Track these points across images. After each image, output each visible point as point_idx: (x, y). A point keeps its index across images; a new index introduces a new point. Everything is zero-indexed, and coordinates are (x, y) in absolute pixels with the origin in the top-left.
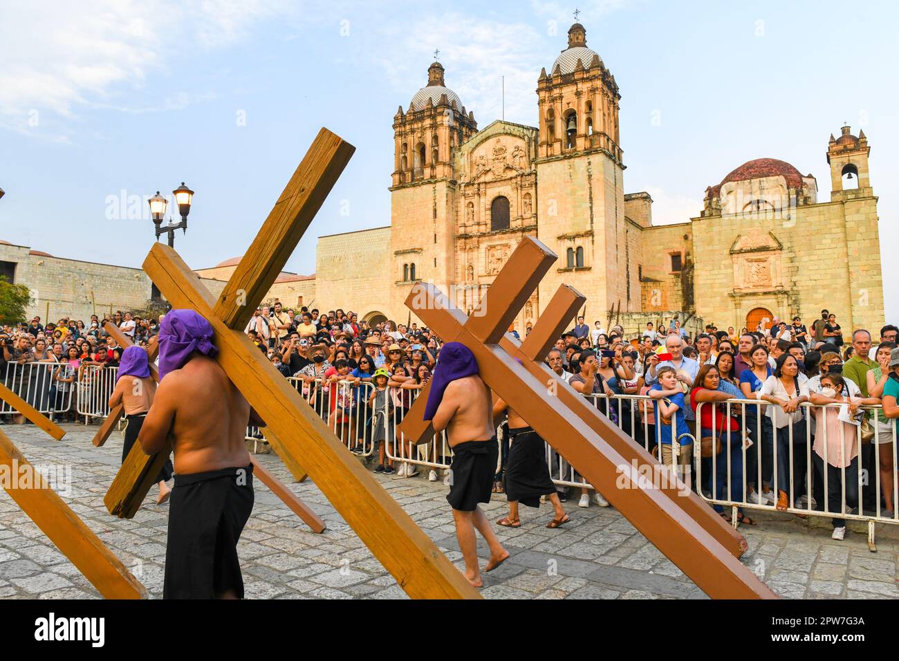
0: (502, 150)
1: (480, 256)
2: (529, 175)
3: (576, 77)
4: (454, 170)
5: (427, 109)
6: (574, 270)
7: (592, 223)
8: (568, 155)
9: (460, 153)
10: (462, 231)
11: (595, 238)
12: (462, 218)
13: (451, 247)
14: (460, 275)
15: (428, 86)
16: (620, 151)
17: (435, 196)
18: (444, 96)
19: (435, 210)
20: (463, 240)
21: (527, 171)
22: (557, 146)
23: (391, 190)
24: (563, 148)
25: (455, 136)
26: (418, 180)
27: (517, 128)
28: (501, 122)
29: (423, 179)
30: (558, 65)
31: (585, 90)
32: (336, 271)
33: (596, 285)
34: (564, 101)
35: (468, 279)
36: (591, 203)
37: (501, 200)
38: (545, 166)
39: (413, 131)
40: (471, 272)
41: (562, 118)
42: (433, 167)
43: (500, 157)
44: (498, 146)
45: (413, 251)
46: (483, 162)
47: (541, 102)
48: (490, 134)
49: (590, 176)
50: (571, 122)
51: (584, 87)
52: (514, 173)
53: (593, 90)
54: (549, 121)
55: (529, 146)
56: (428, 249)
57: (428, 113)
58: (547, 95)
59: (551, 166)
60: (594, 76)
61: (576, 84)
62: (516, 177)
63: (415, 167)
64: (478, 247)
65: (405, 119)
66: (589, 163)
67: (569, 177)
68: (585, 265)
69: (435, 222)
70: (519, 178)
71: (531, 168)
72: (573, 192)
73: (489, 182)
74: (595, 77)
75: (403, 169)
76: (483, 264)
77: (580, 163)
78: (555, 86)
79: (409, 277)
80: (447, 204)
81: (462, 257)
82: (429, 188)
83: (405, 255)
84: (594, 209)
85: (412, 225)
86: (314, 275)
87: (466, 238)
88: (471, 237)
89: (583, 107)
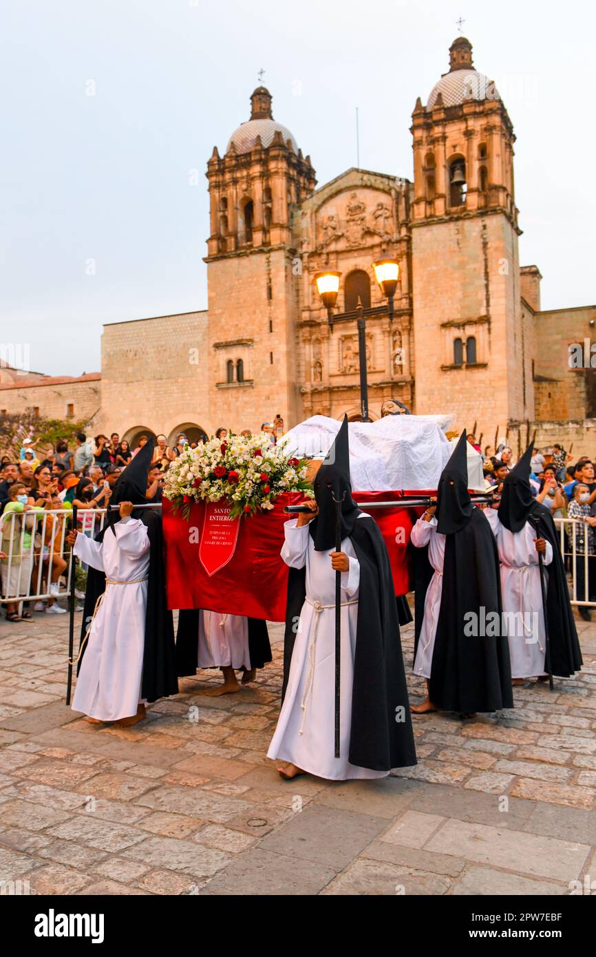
0: (360, 208)
1: (330, 349)
2: (398, 242)
3: (466, 110)
4: (295, 236)
5: (256, 151)
6: (464, 366)
7: (488, 305)
8: (455, 216)
9: (300, 212)
10: (306, 316)
11: (493, 325)
12: (306, 300)
13: (292, 338)
14: (303, 374)
15: (252, 119)
16: (517, 211)
17: (270, 270)
18: (278, 134)
19: (270, 290)
20: (308, 329)
21: (395, 237)
22: (440, 205)
23: (205, 260)
24: (447, 206)
25: (293, 189)
26: (244, 248)
27: (379, 179)
28: (357, 170)
29: (251, 246)
30: (440, 95)
31: (478, 128)
32: (130, 370)
33: (493, 387)
34: (448, 143)
35: (315, 380)
36: (487, 279)
37: (358, 275)
38: (423, 230)
39: (235, 181)
40: (319, 370)
41: (445, 167)
42: (266, 231)
43: (356, 217)
44: (354, 203)
45: (240, 343)
46: (333, 224)
47: (417, 144)
48: (343, 186)
49: (485, 244)
50: (458, 172)
51: (476, 124)
52: (377, 240)
53: (489, 129)
54: (429, 170)
55: (398, 203)
56: (261, 340)
57: (257, 157)
58: (425, 134)
59: (432, 230)
60: (491, 109)
61: (466, 120)
62: (380, 245)
63: (239, 230)
64: (328, 338)
65: (224, 164)
66: (485, 227)
67: (456, 245)
68: (480, 359)
69: (270, 304)
70: (384, 247)
71: (400, 232)
72: (462, 265)
73: (342, 252)
74: (491, 112)
75: (222, 232)
76: (336, 359)
77: (473, 228)
78: (437, 123)
79: (235, 377)
80: (286, 281)
81: (308, 351)
82: (261, 258)
83: (229, 349)
84: (491, 288)
85: (238, 308)
86: (99, 374)
87: (311, 326)
88: (319, 324)
89: (475, 152)
